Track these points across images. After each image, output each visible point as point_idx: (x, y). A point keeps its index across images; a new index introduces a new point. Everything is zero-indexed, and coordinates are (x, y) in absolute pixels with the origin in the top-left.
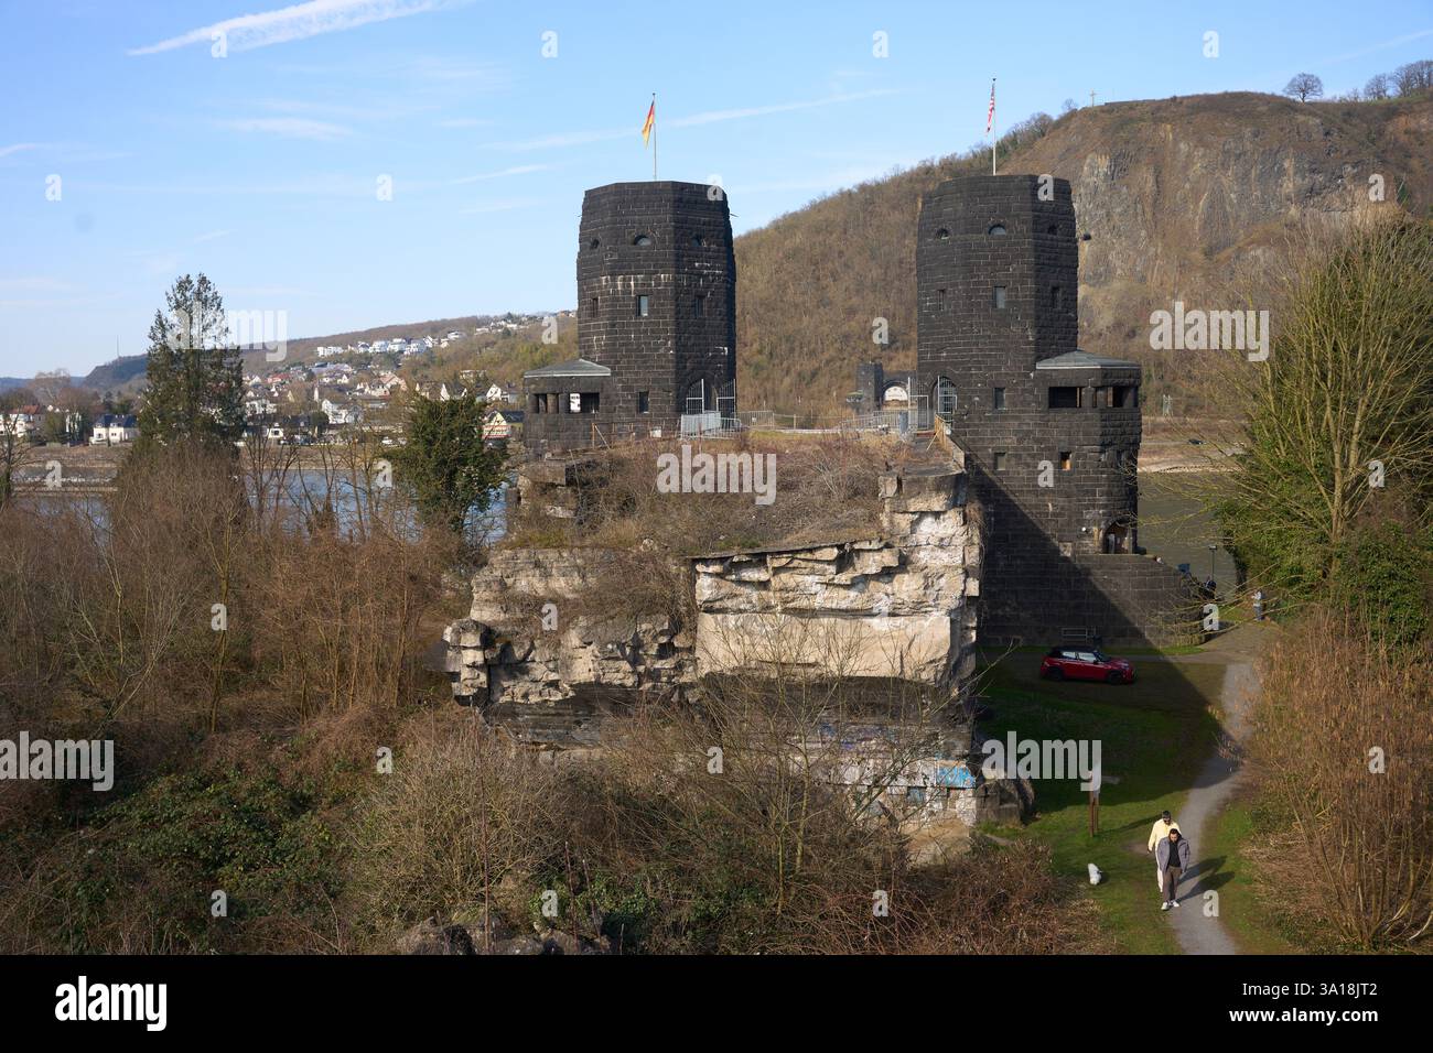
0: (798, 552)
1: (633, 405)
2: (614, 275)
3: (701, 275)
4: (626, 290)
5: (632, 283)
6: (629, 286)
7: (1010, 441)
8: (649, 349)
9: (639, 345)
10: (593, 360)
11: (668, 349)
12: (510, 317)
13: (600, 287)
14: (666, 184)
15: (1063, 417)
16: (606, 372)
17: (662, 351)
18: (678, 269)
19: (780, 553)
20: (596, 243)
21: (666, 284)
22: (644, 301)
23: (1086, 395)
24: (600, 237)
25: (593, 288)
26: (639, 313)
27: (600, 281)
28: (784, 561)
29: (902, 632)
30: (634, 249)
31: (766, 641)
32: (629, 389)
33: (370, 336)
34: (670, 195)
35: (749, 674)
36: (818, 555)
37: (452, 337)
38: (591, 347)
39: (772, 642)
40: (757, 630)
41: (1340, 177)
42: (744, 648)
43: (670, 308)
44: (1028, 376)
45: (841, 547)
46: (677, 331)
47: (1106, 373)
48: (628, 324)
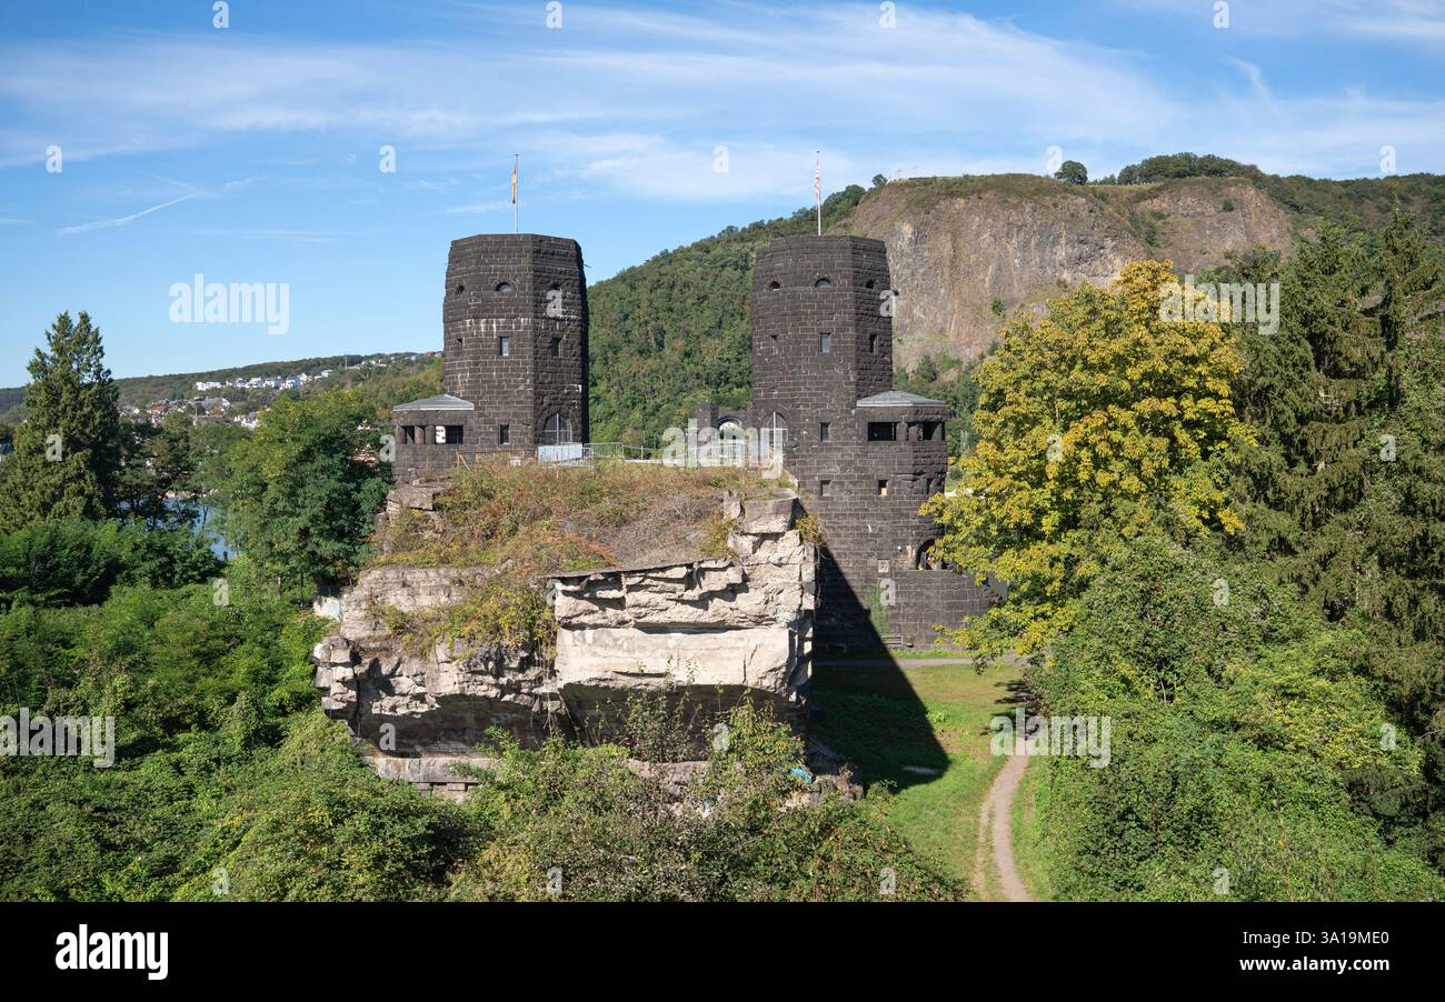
0: (650, 571)
1: (494, 437)
2: (477, 318)
3: (557, 320)
4: (489, 333)
5: (494, 326)
6: (492, 328)
7: (835, 470)
8: (509, 386)
9: (500, 382)
10: (458, 396)
11: (526, 386)
12: (380, 356)
13: (465, 330)
14: (526, 236)
15: (881, 449)
16: (470, 406)
17: (521, 388)
18: (536, 314)
19: (634, 572)
20: (461, 288)
21: (525, 328)
22: (506, 342)
23: (901, 429)
24: (465, 283)
25: (458, 330)
26: (500, 353)
27: (465, 324)
28: (636, 580)
29: (745, 643)
30: (496, 295)
31: (620, 654)
32: (491, 422)
33: (248, 372)
34: (529, 246)
35: (603, 684)
36: (668, 574)
37: (325, 374)
38: (456, 383)
39: (626, 654)
40: (611, 643)
41: (1102, 248)
42: (599, 661)
43: (528, 348)
44: (849, 412)
45: (689, 566)
46: (535, 370)
47: (917, 410)
48: (491, 363)
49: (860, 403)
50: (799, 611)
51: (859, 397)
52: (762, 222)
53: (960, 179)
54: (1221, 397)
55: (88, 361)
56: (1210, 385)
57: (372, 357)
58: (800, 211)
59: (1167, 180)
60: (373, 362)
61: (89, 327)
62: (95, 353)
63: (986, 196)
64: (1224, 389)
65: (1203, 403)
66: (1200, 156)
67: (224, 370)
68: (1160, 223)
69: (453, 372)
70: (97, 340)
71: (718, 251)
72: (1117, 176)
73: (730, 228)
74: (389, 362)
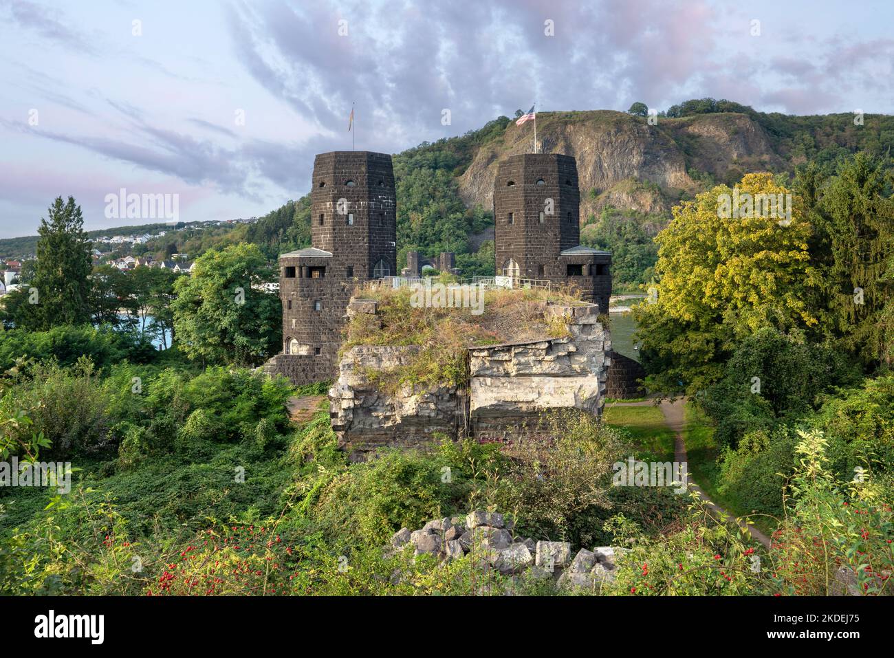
0: (528, 345)
1: (345, 273)
2: (333, 202)
3: (381, 202)
4: (341, 210)
5: (344, 206)
8: (354, 243)
9: (348, 240)
10: (321, 249)
11: (364, 243)
13: (326, 208)
14: (363, 153)
16: (329, 255)
17: (361, 244)
18: (370, 199)
19: (519, 345)
20: (323, 183)
21: (364, 208)
22: (351, 216)
24: (325, 180)
25: (322, 209)
26: (347, 222)
27: (325, 205)
28: (520, 350)
29: (574, 384)
30: (346, 188)
31: (506, 391)
32: (343, 264)
33: (111, 233)
34: (365, 159)
35: (498, 408)
36: (538, 346)
37: (162, 234)
38: (320, 241)
39: (510, 391)
40: (501, 385)
41: (658, 157)
42: (495, 395)
43: (365, 220)
44: (556, 259)
45: (549, 342)
46: (369, 233)
47: (595, 257)
48: (342, 229)
49: (565, 253)
50: (603, 366)
51: (562, 249)
52: (445, 139)
53: (570, 113)
54: (802, 250)
55: (75, 226)
56: (796, 243)
57: (191, 224)
58: (469, 133)
59: (698, 114)
60: (192, 227)
61: (74, 205)
62: (78, 222)
63: (587, 123)
64: (804, 246)
65: (791, 254)
66: (717, 100)
67: (94, 232)
68: (692, 142)
69: (318, 234)
70: (79, 214)
71: (418, 157)
72: (666, 112)
73: (425, 143)
74: (203, 227)
